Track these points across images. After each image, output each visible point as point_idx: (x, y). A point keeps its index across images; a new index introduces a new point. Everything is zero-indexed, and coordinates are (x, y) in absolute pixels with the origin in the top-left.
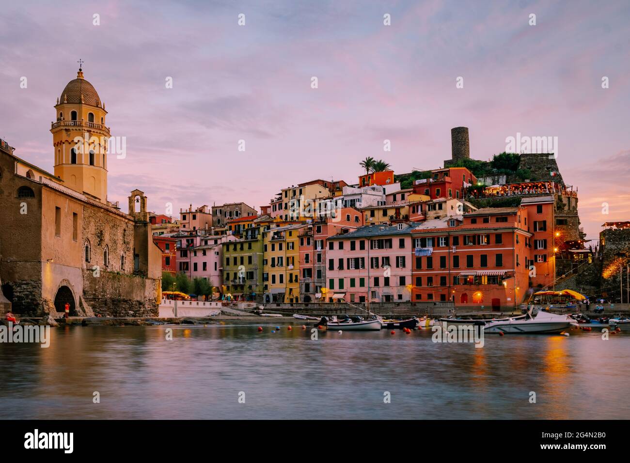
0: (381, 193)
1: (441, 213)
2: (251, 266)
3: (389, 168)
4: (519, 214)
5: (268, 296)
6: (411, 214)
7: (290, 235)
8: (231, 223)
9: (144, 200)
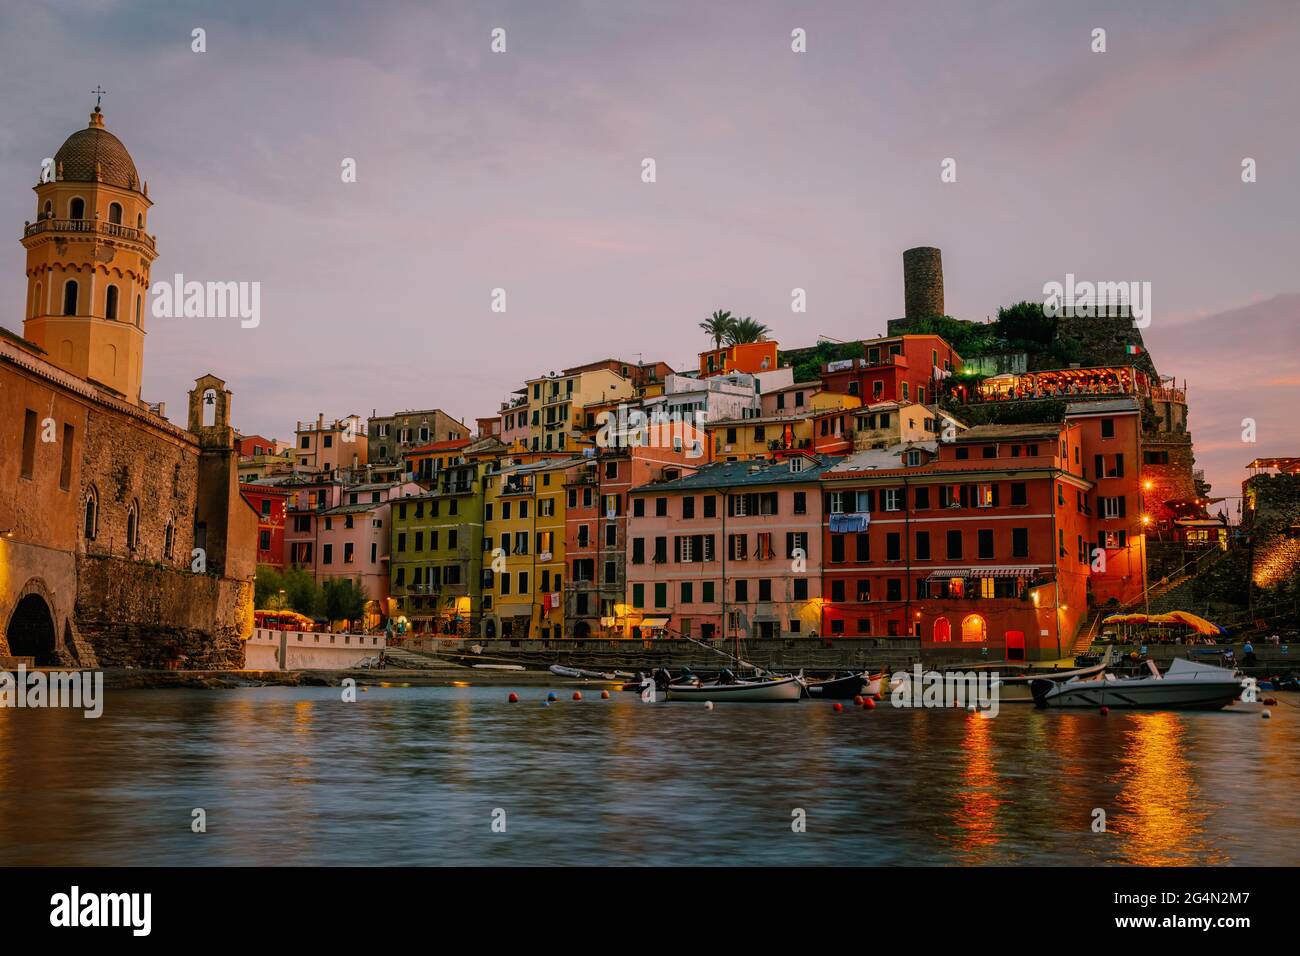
0: (750, 391)
1: (887, 435)
2: (454, 553)
3: (767, 335)
4: (1062, 438)
5: (491, 624)
6: (819, 437)
7: (547, 482)
8: (410, 454)
9: (224, 398)
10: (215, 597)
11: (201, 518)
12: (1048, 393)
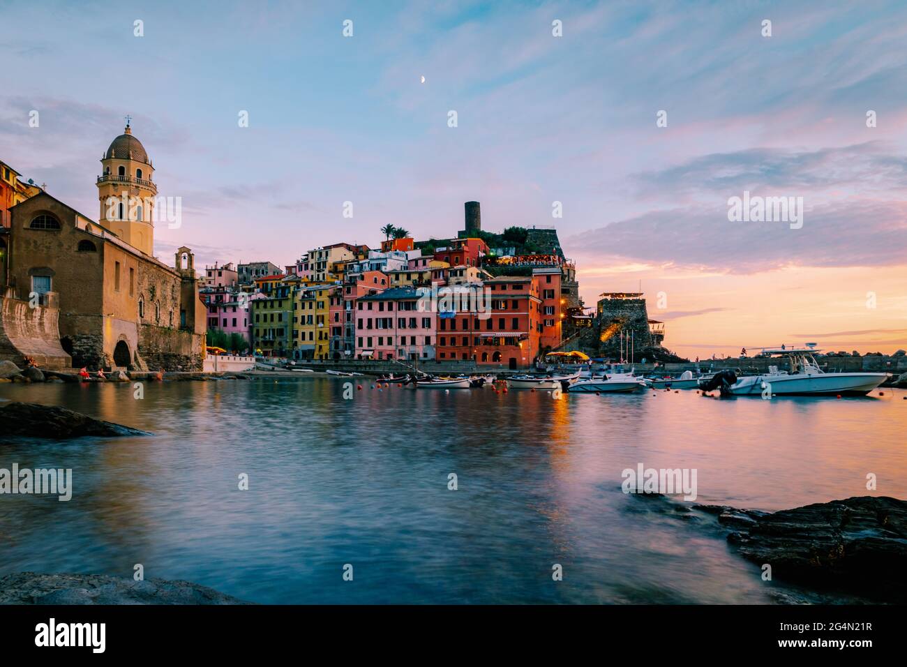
0: (404, 259)
1: (462, 279)
2: (282, 323)
3: (409, 235)
4: (532, 283)
5: (297, 353)
6: (433, 279)
7: (321, 294)
8: (259, 281)
9: (191, 258)
10: (191, 342)
11: (183, 308)
12: (523, 264)
